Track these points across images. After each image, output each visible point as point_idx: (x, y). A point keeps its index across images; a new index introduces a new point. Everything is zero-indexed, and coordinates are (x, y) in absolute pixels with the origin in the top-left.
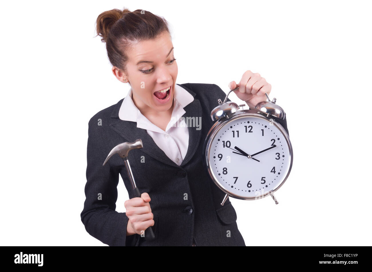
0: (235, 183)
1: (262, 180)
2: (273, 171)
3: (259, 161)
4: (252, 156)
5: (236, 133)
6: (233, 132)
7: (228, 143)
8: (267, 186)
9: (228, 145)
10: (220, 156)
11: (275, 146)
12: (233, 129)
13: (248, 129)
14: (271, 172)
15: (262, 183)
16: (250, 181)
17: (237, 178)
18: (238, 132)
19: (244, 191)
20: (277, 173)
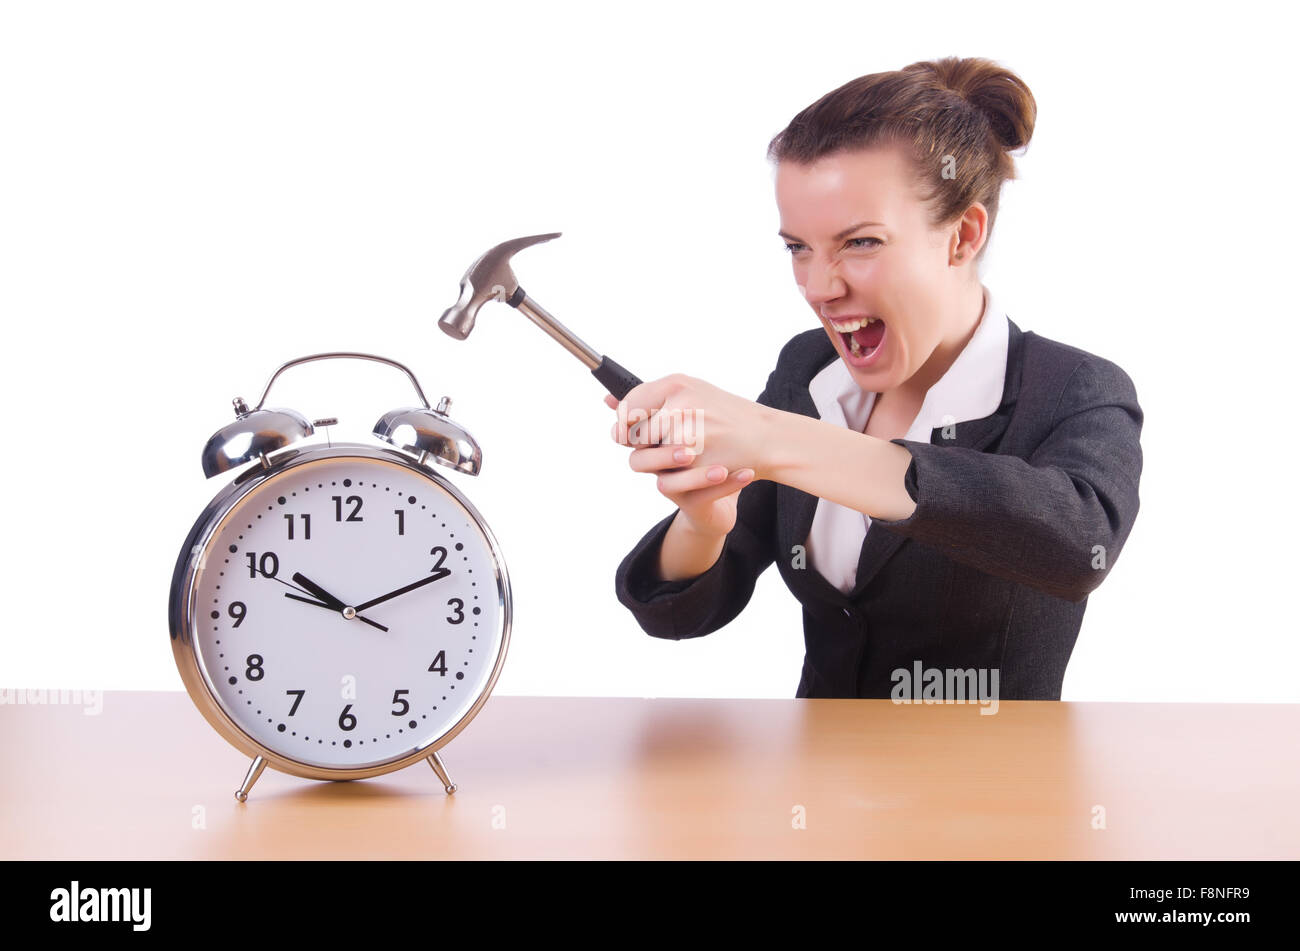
0: (292, 713)
1: (396, 700)
2: (438, 665)
3: (385, 629)
4: (359, 608)
5: (299, 524)
6: (290, 518)
7: (269, 562)
8: (413, 725)
9: (269, 569)
10: (238, 610)
11: (446, 572)
12: (286, 509)
13: (347, 510)
14: (432, 669)
15: (394, 713)
16: (348, 707)
17: (301, 694)
18: (307, 517)
19: (327, 743)
20: (451, 673)
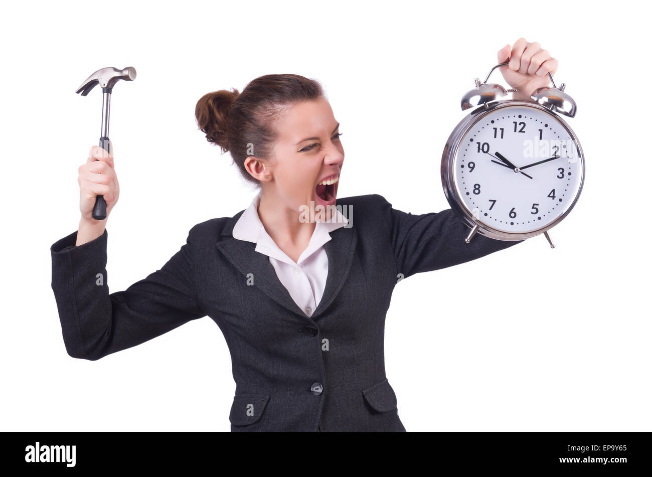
0: (490, 209)
1: (533, 208)
2: (552, 195)
3: (531, 178)
4: (521, 168)
5: (499, 132)
6: (495, 129)
7: (486, 146)
8: (539, 218)
9: (485, 149)
10: (472, 165)
12: (494, 125)
13: (519, 128)
14: (549, 196)
15: (532, 213)
16: (513, 209)
17: (494, 201)
18: (502, 129)
19: (504, 222)
20: (557, 199)
